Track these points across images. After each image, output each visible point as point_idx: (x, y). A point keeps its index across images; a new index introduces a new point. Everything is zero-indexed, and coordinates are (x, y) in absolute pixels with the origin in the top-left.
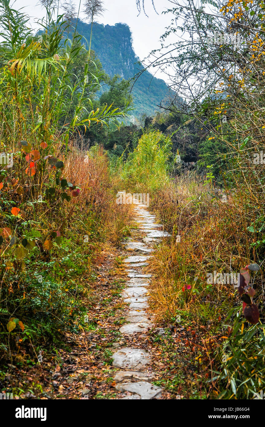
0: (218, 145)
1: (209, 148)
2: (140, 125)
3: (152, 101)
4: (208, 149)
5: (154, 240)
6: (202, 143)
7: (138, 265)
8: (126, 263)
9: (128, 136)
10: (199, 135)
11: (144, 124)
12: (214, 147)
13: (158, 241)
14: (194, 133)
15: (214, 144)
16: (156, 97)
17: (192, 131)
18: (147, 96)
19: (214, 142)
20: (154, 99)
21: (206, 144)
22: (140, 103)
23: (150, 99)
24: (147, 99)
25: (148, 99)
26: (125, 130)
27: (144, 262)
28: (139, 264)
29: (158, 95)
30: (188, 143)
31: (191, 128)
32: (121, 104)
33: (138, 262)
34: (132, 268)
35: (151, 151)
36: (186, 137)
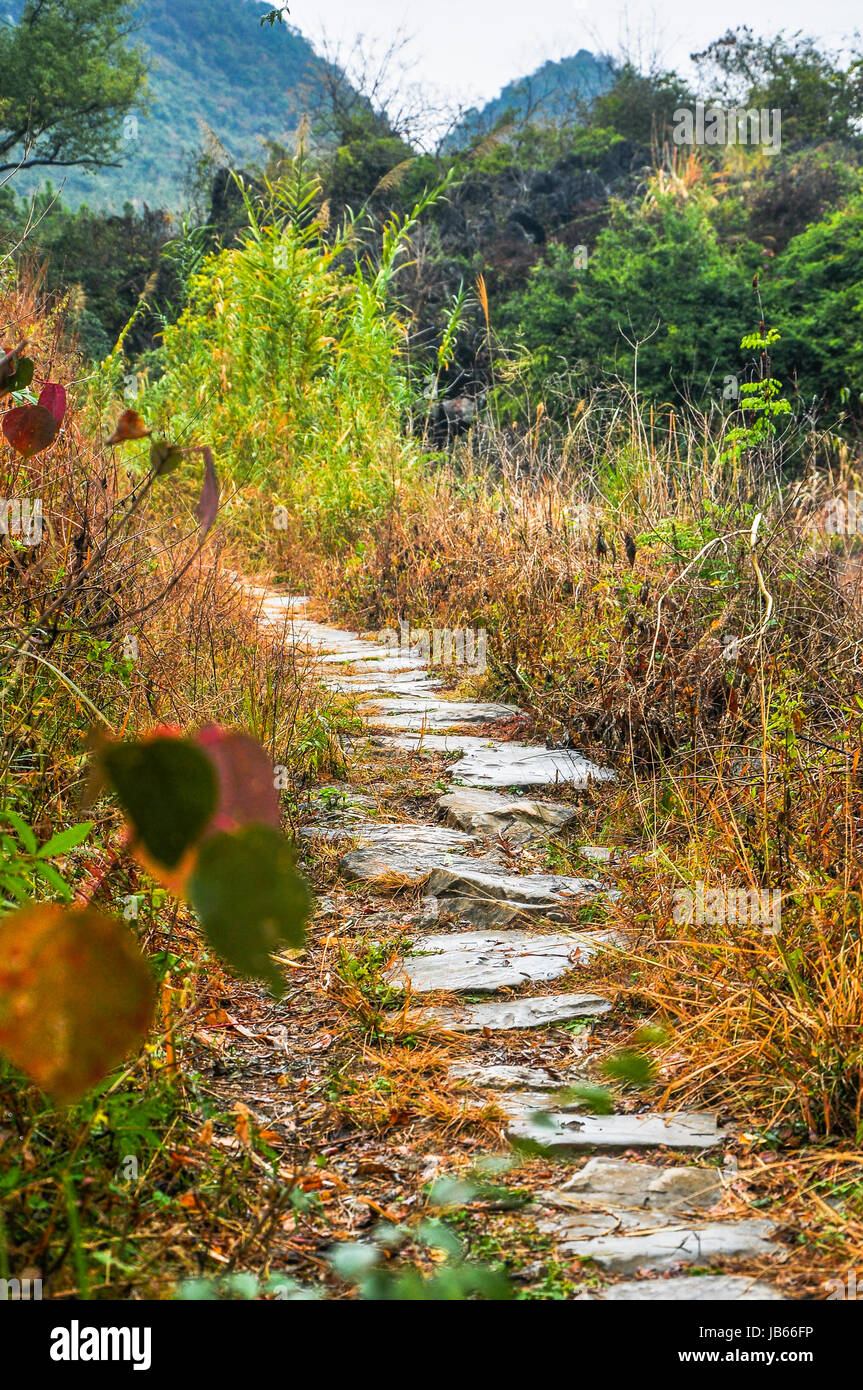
0: (587, 310)
1: (542, 326)
2: (183, 210)
3: (221, 110)
4: (537, 334)
5: (526, 805)
6: (505, 301)
7: (520, 1014)
8: (421, 1001)
9: (124, 265)
10: (490, 259)
11: (205, 201)
12: (569, 322)
13: (555, 812)
14: (467, 253)
15: (571, 306)
16: (241, 90)
17: (456, 241)
18: (194, 84)
19: (569, 298)
20: (231, 101)
21: (527, 307)
22: (163, 117)
23: (212, 100)
24: (194, 98)
25: (203, 102)
26: (110, 233)
27: (561, 984)
28: (533, 1003)
29: (249, 83)
30: (434, 300)
31: (448, 226)
32: (84, 93)
33: (519, 991)
34: (486, 1042)
35: (293, 312)
36: (426, 268)
